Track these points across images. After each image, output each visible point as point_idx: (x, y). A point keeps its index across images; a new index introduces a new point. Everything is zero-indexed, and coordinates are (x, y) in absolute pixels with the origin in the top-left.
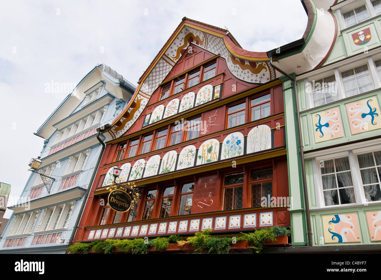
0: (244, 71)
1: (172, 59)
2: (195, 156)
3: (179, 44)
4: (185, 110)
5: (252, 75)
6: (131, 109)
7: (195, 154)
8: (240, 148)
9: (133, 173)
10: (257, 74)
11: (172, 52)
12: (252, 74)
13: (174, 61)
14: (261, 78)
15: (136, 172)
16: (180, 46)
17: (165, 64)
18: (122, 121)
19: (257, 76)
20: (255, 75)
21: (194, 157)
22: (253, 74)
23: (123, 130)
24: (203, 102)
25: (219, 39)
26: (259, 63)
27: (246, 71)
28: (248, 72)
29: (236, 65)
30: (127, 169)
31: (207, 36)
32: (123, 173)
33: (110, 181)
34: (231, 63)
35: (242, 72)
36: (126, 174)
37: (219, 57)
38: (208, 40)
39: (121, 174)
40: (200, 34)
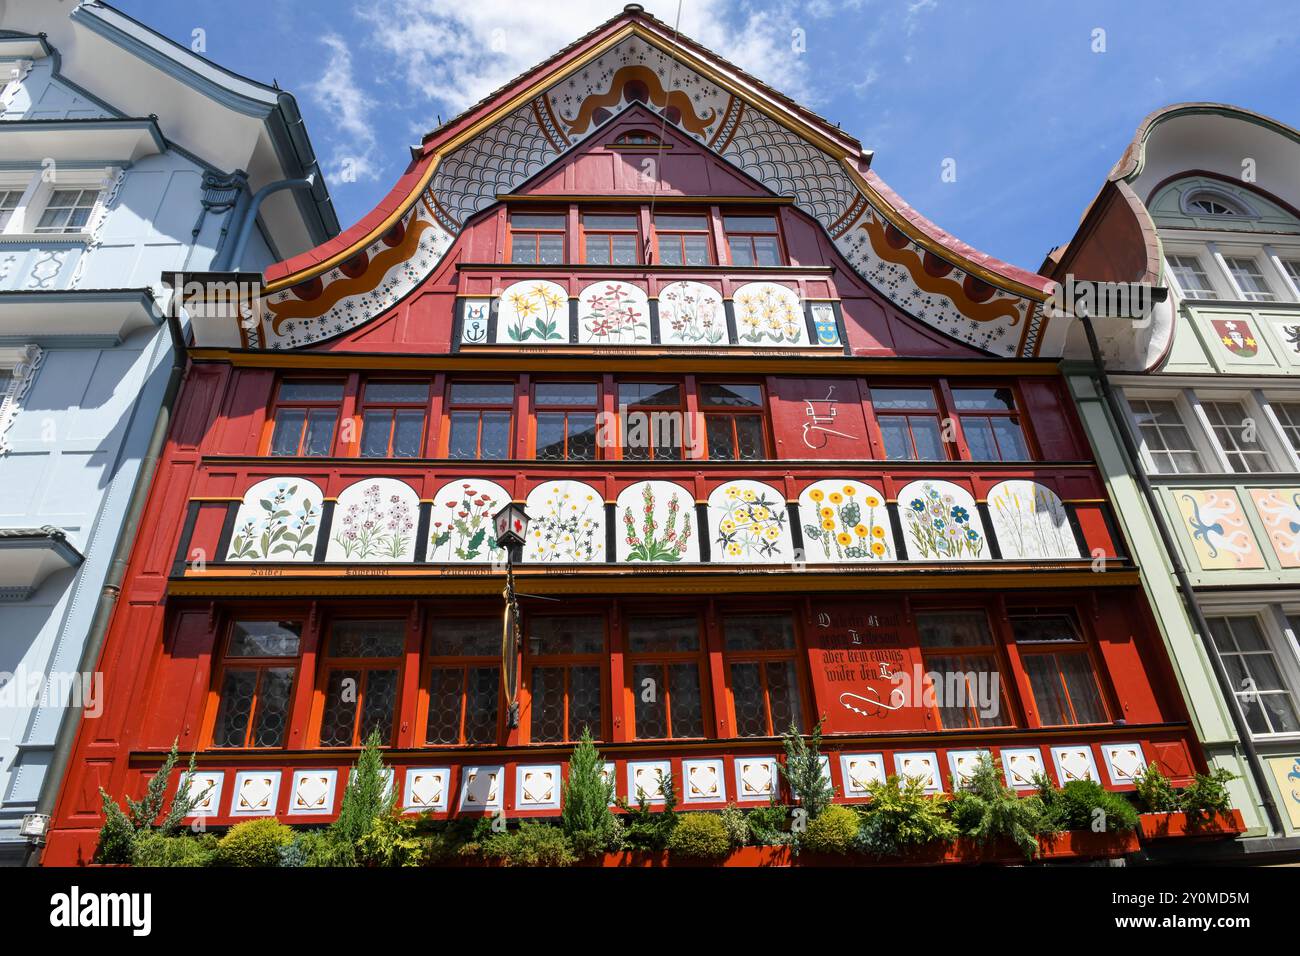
0: (925, 295)
1: (561, 123)
2: (788, 522)
3: (594, 84)
4: (692, 343)
5: (958, 317)
6: (382, 247)
7: (786, 516)
8: (972, 535)
9: (444, 529)
10: (979, 322)
11: (568, 99)
12: (958, 312)
13: (566, 133)
14: (989, 336)
15: (464, 531)
16: (595, 91)
17: (533, 130)
18: (327, 280)
19: (975, 325)
20: (968, 321)
21: (787, 525)
22: (962, 316)
23: (315, 320)
24: (771, 337)
25: (813, 152)
26: (1007, 296)
27: (937, 298)
28: (944, 304)
29: (892, 265)
30: (392, 505)
31: (745, 117)
32: (372, 517)
33: (281, 541)
34: (867, 248)
35: (916, 293)
36: (392, 525)
37: (790, 205)
38: (739, 132)
39: (361, 520)
40: (702, 94)
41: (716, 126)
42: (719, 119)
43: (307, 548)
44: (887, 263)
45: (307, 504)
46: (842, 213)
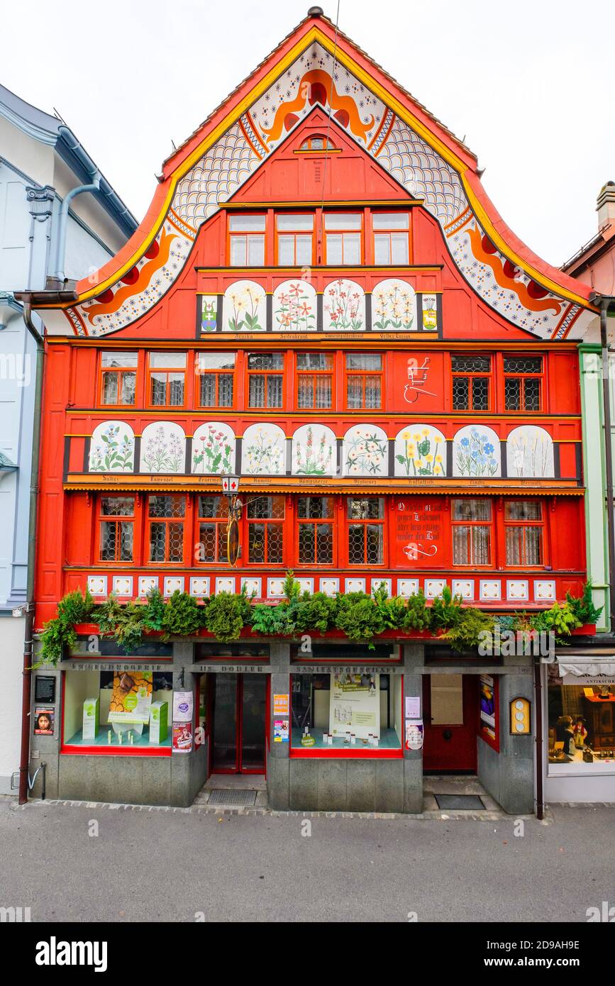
0: (500, 289)
1: (261, 133)
2: (387, 453)
3: (285, 94)
4: (342, 329)
5: (520, 307)
6: (146, 260)
7: (387, 449)
8: (493, 462)
9: (199, 454)
10: (532, 312)
11: (265, 111)
12: (520, 304)
13: (265, 141)
14: (537, 322)
15: (210, 454)
16: (286, 100)
18: (115, 290)
19: (529, 314)
20: (526, 310)
21: (386, 454)
22: (522, 307)
23: (113, 314)
24: (394, 324)
25: (442, 164)
26: (555, 297)
27: (508, 292)
28: (512, 297)
29: (482, 264)
30: (172, 439)
31: (395, 126)
32: (161, 447)
33: (115, 461)
34: (468, 249)
35: (495, 288)
36: (172, 452)
37: (421, 206)
38: (390, 139)
39: (156, 448)
40: (365, 101)
41: (374, 131)
42: (377, 125)
43: (129, 464)
44: (479, 263)
45: (126, 438)
46: (455, 217)
